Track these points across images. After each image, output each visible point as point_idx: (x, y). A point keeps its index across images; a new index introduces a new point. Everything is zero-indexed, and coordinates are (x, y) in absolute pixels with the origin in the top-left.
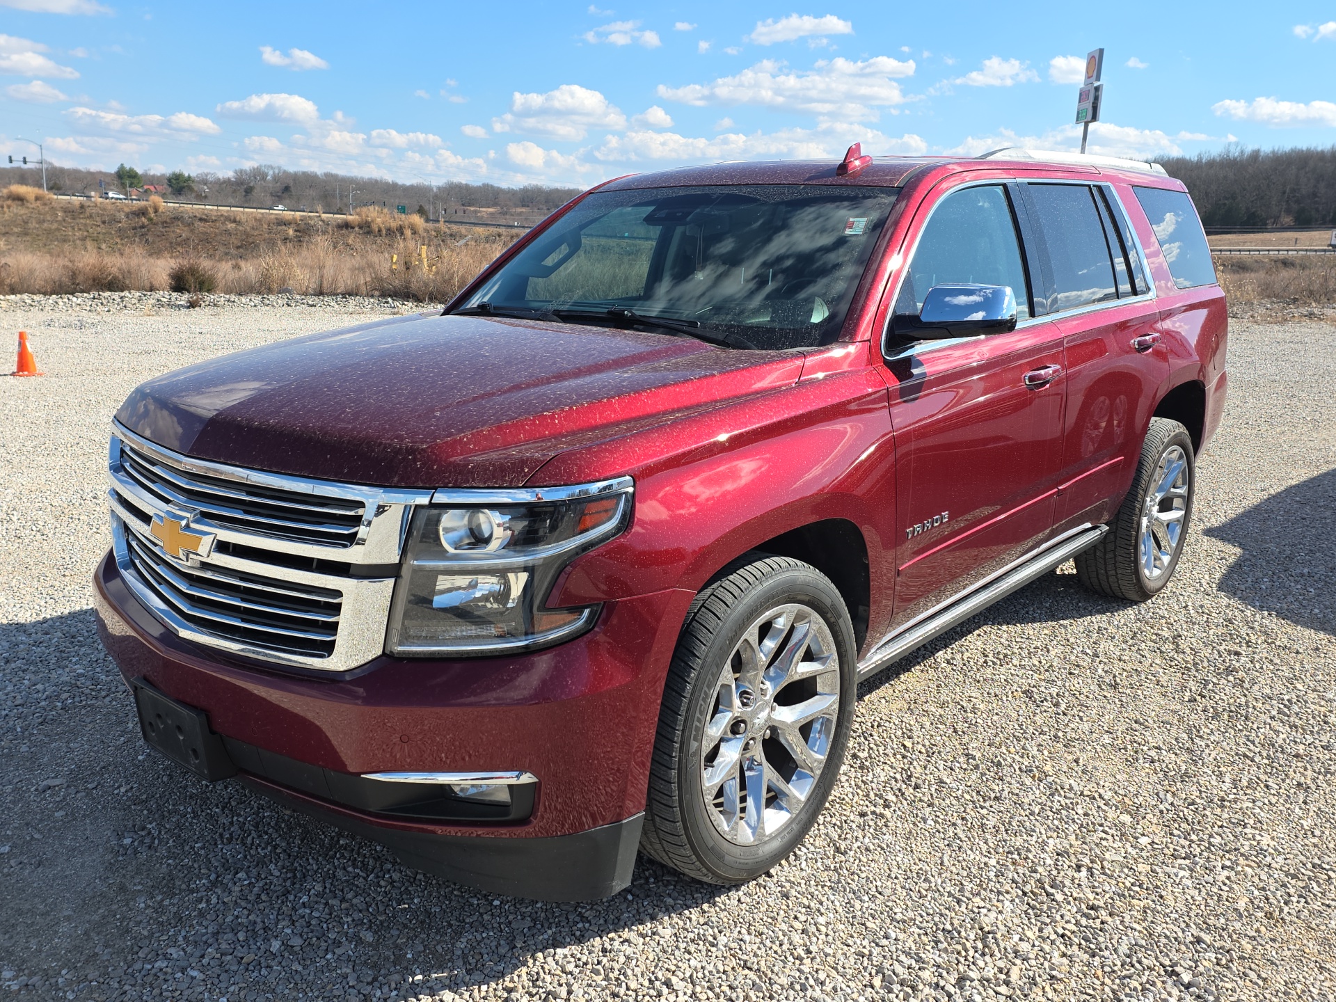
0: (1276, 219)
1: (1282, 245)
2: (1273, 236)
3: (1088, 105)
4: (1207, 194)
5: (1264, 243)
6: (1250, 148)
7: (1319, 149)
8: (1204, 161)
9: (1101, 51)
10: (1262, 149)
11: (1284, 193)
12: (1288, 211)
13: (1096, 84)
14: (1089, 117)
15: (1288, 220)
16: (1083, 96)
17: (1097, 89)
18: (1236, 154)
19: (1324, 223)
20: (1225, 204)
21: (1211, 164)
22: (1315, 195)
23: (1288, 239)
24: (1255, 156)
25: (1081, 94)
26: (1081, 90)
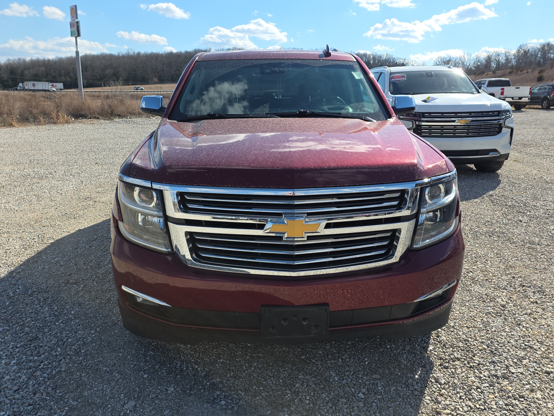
0: (152, 79)
1: (156, 89)
2: (153, 86)
3: (75, 29)
4: (125, 69)
5: (150, 88)
6: (136, 51)
7: (161, 53)
8: (120, 55)
9: (76, 6)
10: (141, 52)
11: (152, 69)
12: (155, 76)
13: (77, 20)
14: (77, 35)
15: (156, 80)
16: (72, 25)
17: (77, 22)
18: (132, 53)
19: (168, 81)
20: (132, 73)
21: (123, 57)
22: (163, 70)
23: (158, 87)
24: (139, 54)
25: (71, 25)
26: (70, 22)
